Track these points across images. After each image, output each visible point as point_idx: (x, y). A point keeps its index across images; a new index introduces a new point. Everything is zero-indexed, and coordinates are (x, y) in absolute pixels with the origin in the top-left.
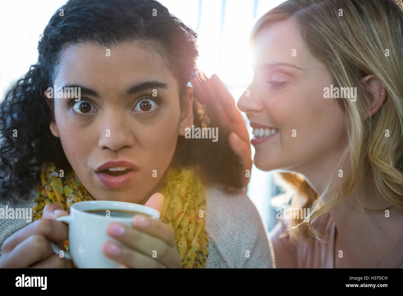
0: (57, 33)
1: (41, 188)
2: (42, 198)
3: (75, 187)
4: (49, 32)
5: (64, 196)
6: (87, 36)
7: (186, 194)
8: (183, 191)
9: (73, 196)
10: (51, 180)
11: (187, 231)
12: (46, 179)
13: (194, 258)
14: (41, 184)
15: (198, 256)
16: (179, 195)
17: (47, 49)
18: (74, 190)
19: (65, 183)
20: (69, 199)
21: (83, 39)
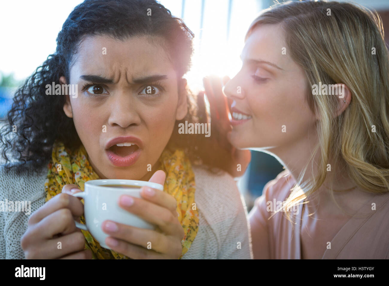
0: (77, 26)
1: (53, 166)
2: (53, 174)
3: (82, 165)
4: (69, 25)
5: (72, 173)
6: (103, 30)
7: (180, 171)
8: (177, 169)
9: (80, 172)
10: (61, 159)
11: (181, 203)
12: (57, 158)
13: (188, 225)
14: (52, 163)
15: (192, 223)
16: (174, 172)
17: (66, 40)
18: (81, 167)
19: (72, 161)
20: (77, 174)
21: (100, 32)
